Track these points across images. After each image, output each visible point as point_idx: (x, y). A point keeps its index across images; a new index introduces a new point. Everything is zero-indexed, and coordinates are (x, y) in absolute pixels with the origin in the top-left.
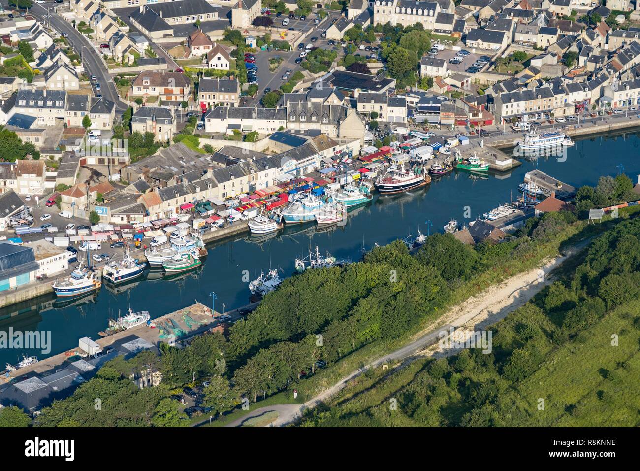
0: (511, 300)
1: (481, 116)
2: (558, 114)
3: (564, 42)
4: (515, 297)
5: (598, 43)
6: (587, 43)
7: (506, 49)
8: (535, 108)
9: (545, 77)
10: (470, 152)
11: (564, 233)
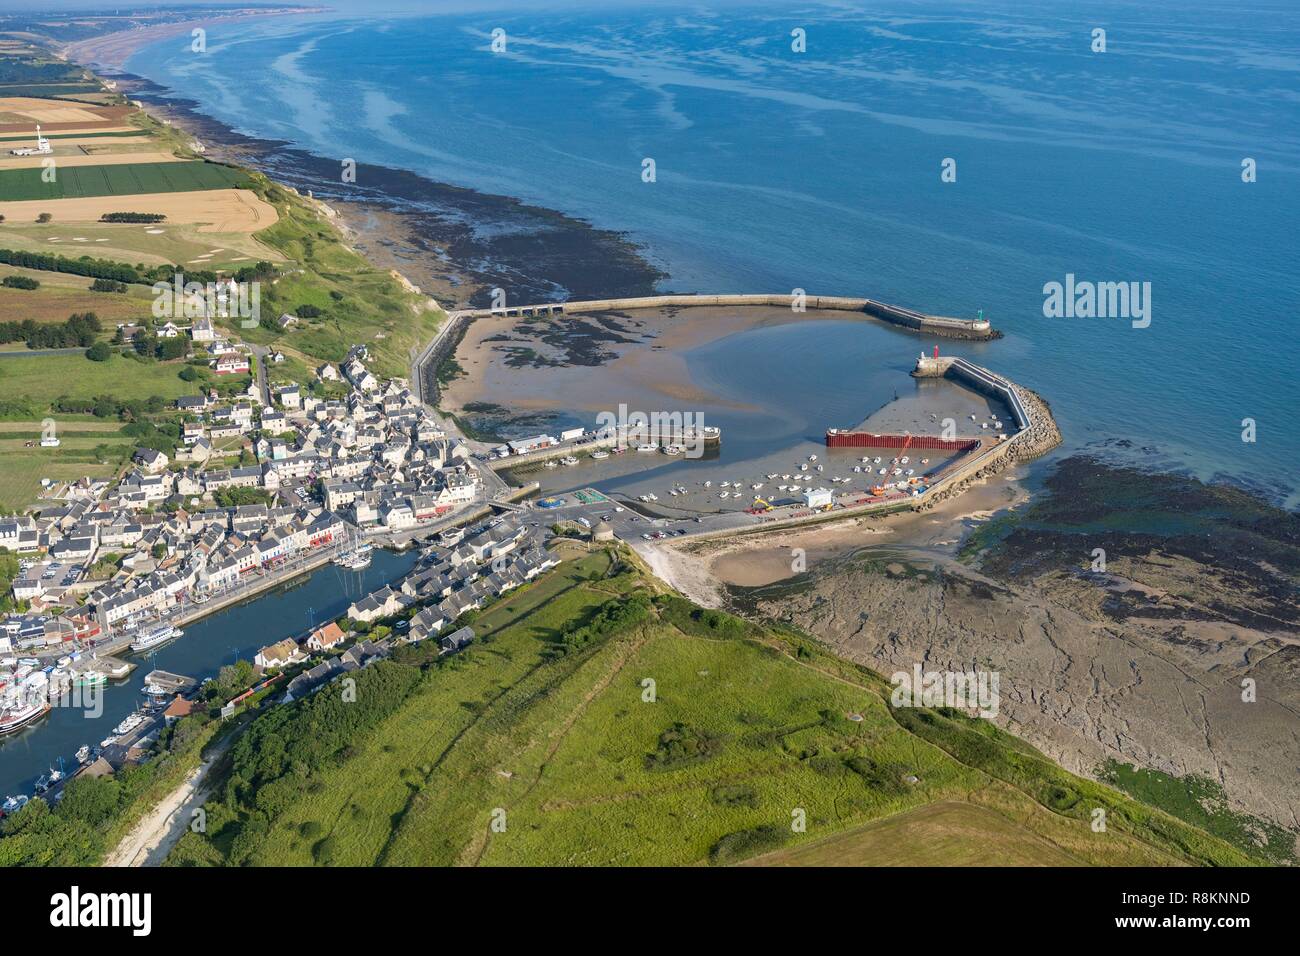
0: (168, 828)
1: (86, 627)
2: (161, 607)
3: (150, 536)
4: (170, 823)
5: (181, 530)
6: (172, 533)
7: (95, 554)
8: (138, 608)
9: (139, 573)
10: (84, 667)
11: (201, 738)
